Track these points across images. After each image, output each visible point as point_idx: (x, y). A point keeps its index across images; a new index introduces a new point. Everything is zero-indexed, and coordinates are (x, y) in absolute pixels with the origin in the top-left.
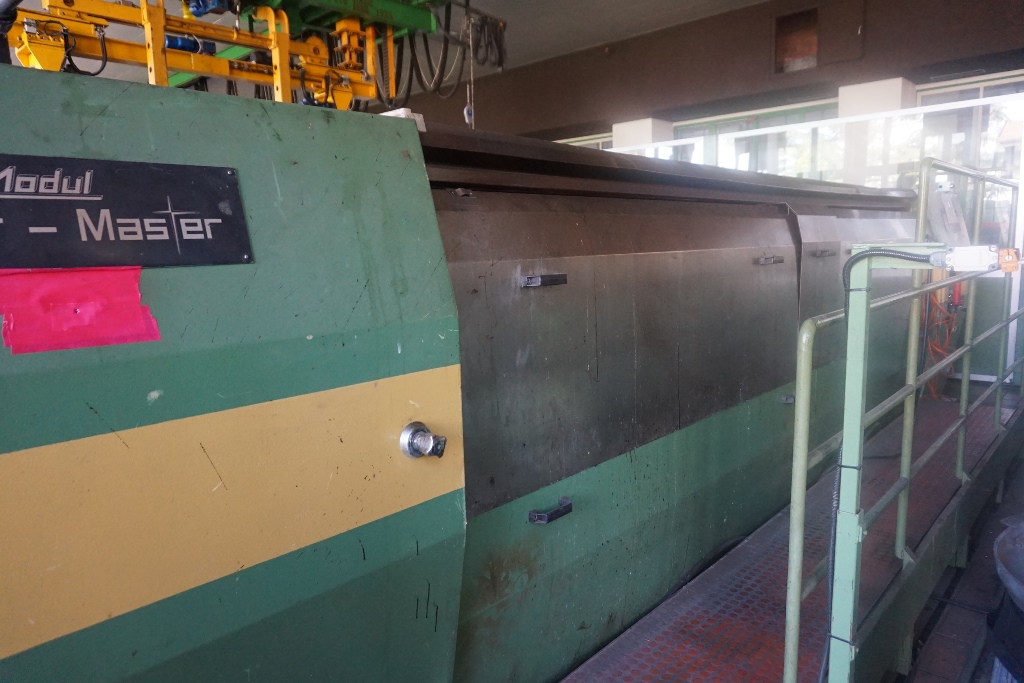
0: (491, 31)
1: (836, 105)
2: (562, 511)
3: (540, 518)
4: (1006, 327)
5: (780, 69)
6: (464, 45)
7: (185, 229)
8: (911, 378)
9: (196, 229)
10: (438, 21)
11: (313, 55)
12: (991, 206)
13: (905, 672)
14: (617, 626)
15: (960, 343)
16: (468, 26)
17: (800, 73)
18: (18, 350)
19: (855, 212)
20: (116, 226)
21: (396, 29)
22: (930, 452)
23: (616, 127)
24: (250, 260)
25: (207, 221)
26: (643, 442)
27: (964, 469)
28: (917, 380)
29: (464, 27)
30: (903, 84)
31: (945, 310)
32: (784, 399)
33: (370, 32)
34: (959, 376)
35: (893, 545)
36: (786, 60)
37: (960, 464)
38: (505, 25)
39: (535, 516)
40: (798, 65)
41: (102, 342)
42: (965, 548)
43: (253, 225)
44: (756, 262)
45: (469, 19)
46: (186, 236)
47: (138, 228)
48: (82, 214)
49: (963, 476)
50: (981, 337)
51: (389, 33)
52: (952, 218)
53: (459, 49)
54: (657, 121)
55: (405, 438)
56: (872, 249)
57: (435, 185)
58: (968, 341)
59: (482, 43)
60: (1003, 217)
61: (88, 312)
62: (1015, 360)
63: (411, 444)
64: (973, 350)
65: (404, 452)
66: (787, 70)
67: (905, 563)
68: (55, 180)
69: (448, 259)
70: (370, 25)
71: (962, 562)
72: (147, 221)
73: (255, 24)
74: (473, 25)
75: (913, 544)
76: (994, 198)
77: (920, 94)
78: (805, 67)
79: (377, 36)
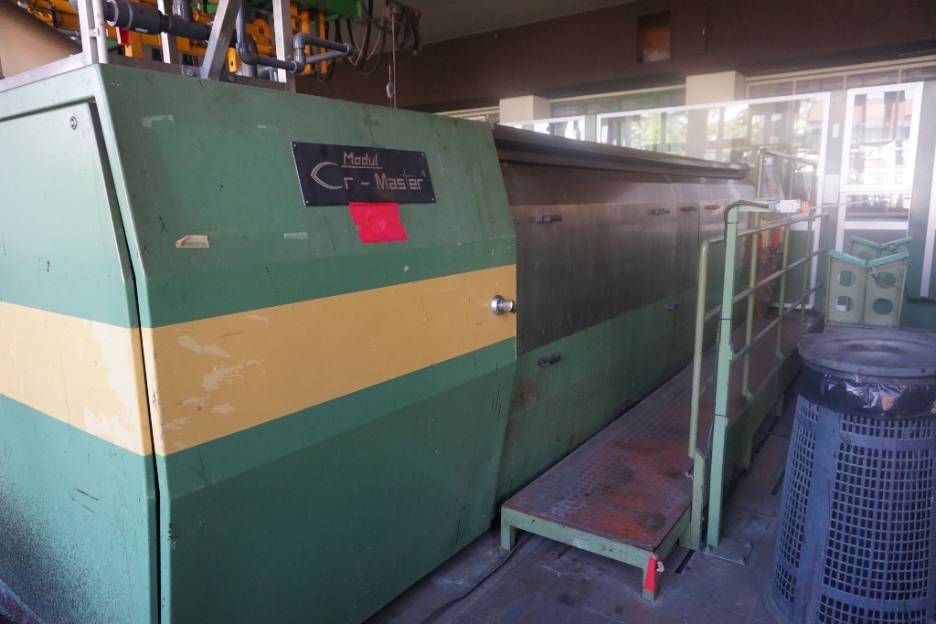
0: (408, 19)
1: (683, 91)
2: (555, 360)
3: (545, 362)
4: (809, 260)
5: (640, 59)
6: (385, 29)
7: (411, 184)
8: (752, 284)
9: (415, 184)
10: (364, 7)
11: (259, 34)
12: (800, 176)
13: (747, 467)
14: (575, 444)
15: (780, 268)
16: (391, 15)
17: (656, 63)
18: (365, 241)
19: (703, 179)
20: (388, 182)
21: (326, 14)
22: (762, 333)
23: (502, 102)
24: (435, 202)
25: (418, 180)
26: (593, 324)
27: (781, 351)
28: (755, 285)
29: (387, 15)
30: (736, 76)
31: (768, 251)
32: (667, 306)
33: (305, 16)
34: (777, 305)
35: (741, 388)
36: (645, 52)
37: (778, 349)
38: (419, 15)
39: (542, 362)
40: (654, 56)
41: (389, 240)
42: (781, 402)
43: (434, 182)
44: (653, 212)
45: (391, 8)
46: (412, 188)
47: (395, 184)
48: (376, 175)
49: (780, 356)
50: (792, 266)
51: (321, 18)
52: (773, 185)
53: (380, 34)
54: (539, 98)
55: (494, 304)
56: (740, 201)
57: (501, 161)
58: (784, 266)
59: (402, 30)
60: (808, 185)
61: (383, 224)
62: (817, 284)
63: (498, 307)
64: (787, 273)
65: (494, 312)
66: (646, 61)
67: (748, 398)
68: (366, 158)
69: (510, 205)
70: (305, 10)
71: (779, 412)
72: (398, 180)
73: (208, 6)
74: (395, 14)
75: (751, 389)
76: (803, 170)
77: (748, 85)
78: (660, 59)
79: (311, 19)
